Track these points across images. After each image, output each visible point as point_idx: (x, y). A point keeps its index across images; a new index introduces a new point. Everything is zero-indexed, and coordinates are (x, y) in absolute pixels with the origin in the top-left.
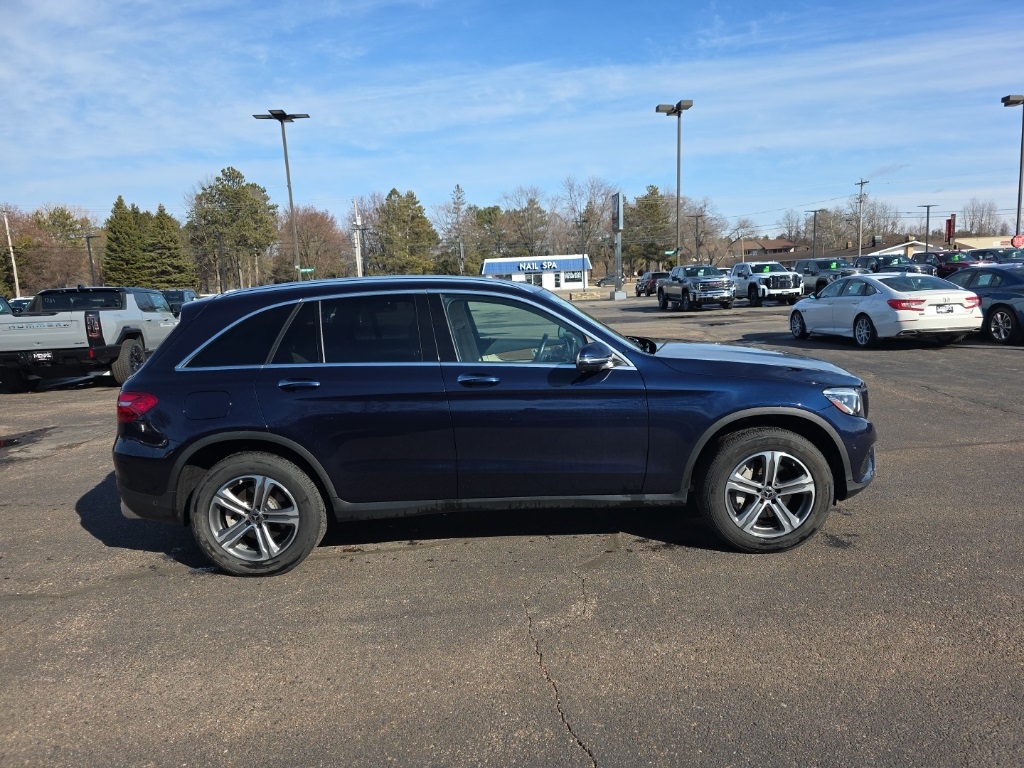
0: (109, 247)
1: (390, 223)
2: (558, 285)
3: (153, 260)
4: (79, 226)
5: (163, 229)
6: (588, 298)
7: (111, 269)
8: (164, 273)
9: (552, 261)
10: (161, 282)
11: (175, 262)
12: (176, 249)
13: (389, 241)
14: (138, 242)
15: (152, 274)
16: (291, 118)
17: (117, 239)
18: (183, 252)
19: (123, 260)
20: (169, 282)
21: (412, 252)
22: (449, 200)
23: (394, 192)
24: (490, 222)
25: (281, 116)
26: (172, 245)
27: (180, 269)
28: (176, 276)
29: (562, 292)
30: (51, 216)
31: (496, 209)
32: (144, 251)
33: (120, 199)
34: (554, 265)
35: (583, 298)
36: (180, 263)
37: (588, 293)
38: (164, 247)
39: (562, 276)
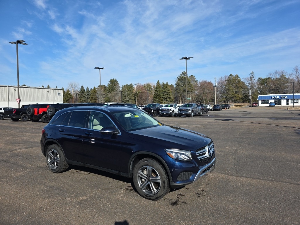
0: (155, 93)
1: (229, 84)
2: (287, 104)
3: (164, 96)
4: (152, 87)
5: (167, 88)
6: (295, 109)
7: (155, 98)
8: (166, 99)
9: (285, 96)
10: (165, 101)
11: (169, 96)
12: (169, 93)
13: (228, 90)
14: (161, 91)
15: (163, 99)
16: (189, 58)
17: (157, 90)
18: (171, 93)
19: (157, 95)
20: (167, 101)
21: (236, 92)
22: (249, 76)
23: (231, 75)
24: (266, 82)
25: (186, 58)
26: (168, 92)
27: (170, 98)
28: (169, 100)
29: (289, 106)
30: (147, 85)
31: (269, 78)
32: (162, 93)
33: (158, 81)
34: (286, 97)
35: (293, 109)
36: (170, 96)
37: (295, 108)
38: (167, 92)
39: (290, 101)
